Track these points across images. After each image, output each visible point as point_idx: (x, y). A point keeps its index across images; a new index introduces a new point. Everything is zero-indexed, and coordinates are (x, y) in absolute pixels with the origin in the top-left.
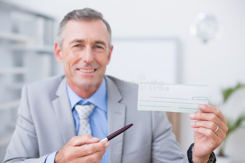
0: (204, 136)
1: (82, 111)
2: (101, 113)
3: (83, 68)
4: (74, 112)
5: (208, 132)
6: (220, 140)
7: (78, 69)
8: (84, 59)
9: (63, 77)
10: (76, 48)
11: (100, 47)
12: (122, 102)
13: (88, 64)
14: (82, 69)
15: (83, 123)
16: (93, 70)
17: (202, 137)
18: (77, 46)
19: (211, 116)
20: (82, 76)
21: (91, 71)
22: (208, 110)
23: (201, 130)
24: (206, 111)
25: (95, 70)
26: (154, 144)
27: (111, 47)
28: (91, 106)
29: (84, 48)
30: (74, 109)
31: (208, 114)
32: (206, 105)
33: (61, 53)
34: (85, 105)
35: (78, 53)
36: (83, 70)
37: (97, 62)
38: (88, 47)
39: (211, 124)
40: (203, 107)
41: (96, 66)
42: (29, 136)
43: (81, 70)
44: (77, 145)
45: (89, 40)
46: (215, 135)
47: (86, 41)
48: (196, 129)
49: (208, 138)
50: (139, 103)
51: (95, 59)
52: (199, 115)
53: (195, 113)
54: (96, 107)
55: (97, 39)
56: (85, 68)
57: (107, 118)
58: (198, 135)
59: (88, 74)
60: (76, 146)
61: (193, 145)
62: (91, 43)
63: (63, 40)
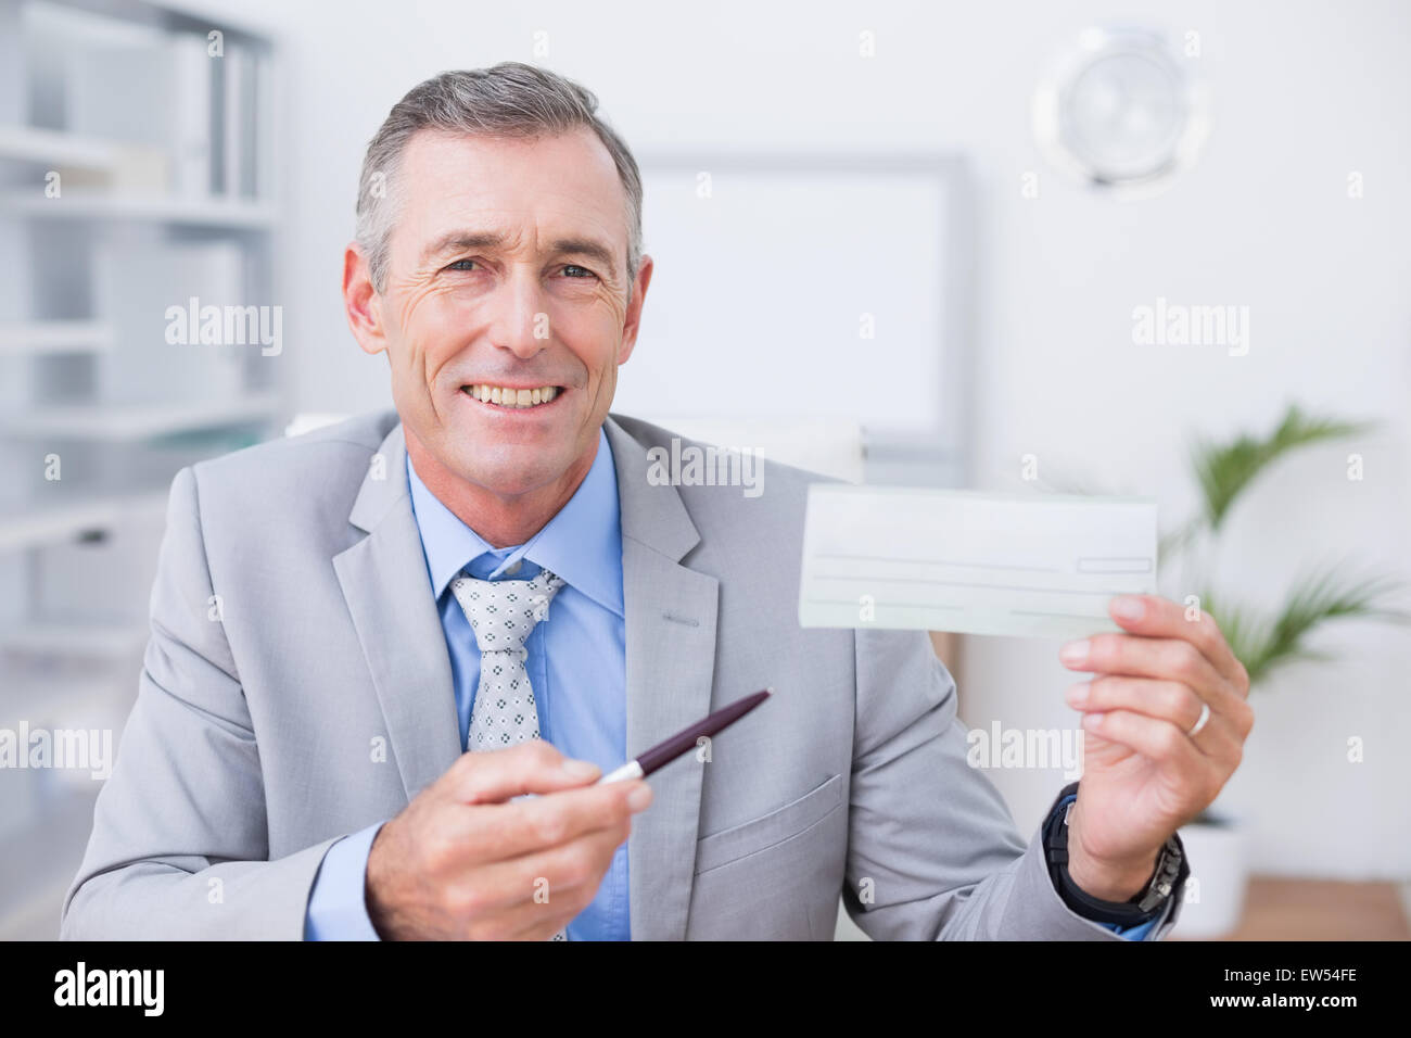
0: (1132, 751)
1: (492, 609)
2: (588, 619)
3: (493, 379)
4: (450, 611)
5: (1159, 736)
6: (1217, 772)
7: (466, 388)
8: (498, 335)
9: (386, 427)
10: (457, 277)
11: (582, 272)
12: (698, 561)
13: (522, 362)
14: (492, 386)
15: (498, 671)
16: (548, 394)
17: (1121, 759)
18: (462, 265)
19: (1174, 656)
20: (491, 425)
21: (537, 396)
22: (1158, 623)
23: (1118, 725)
24: (1148, 630)
25: (560, 391)
26: (864, 780)
27: (638, 268)
28: (539, 581)
29: (498, 278)
30: (446, 598)
31: (1156, 645)
32: (1147, 601)
33: (375, 304)
34: (505, 577)
35: (467, 304)
36: (495, 395)
37: (571, 350)
38: (520, 274)
39: (1170, 697)
40: (1133, 611)
41: (560, 374)
42: (209, 736)
43: (485, 393)
44: (485, 797)
45: (526, 238)
46: (1193, 752)
47: (511, 241)
48: (1096, 719)
49: (1154, 765)
50: (809, 588)
51: (555, 333)
52: (1112, 651)
53: (1093, 639)
54: (563, 589)
55: (566, 230)
56: (506, 380)
57: (622, 646)
58: (1103, 749)
59: (520, 417)
60: (480, 802)
61: (1070, 793)
62: (538, 253)
63: (387, 236)
